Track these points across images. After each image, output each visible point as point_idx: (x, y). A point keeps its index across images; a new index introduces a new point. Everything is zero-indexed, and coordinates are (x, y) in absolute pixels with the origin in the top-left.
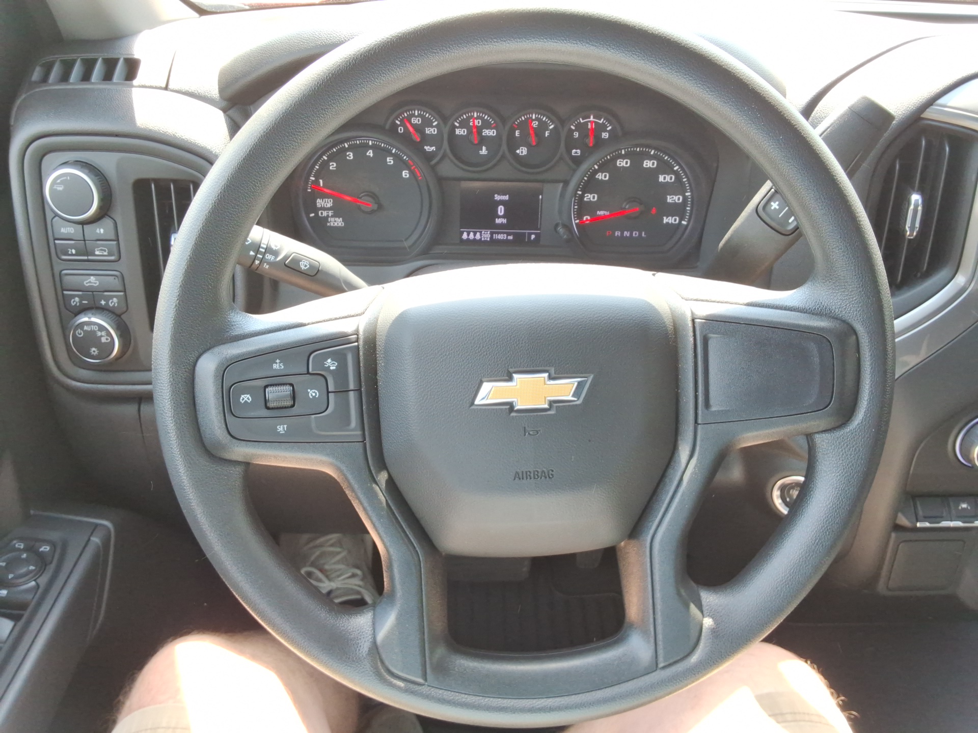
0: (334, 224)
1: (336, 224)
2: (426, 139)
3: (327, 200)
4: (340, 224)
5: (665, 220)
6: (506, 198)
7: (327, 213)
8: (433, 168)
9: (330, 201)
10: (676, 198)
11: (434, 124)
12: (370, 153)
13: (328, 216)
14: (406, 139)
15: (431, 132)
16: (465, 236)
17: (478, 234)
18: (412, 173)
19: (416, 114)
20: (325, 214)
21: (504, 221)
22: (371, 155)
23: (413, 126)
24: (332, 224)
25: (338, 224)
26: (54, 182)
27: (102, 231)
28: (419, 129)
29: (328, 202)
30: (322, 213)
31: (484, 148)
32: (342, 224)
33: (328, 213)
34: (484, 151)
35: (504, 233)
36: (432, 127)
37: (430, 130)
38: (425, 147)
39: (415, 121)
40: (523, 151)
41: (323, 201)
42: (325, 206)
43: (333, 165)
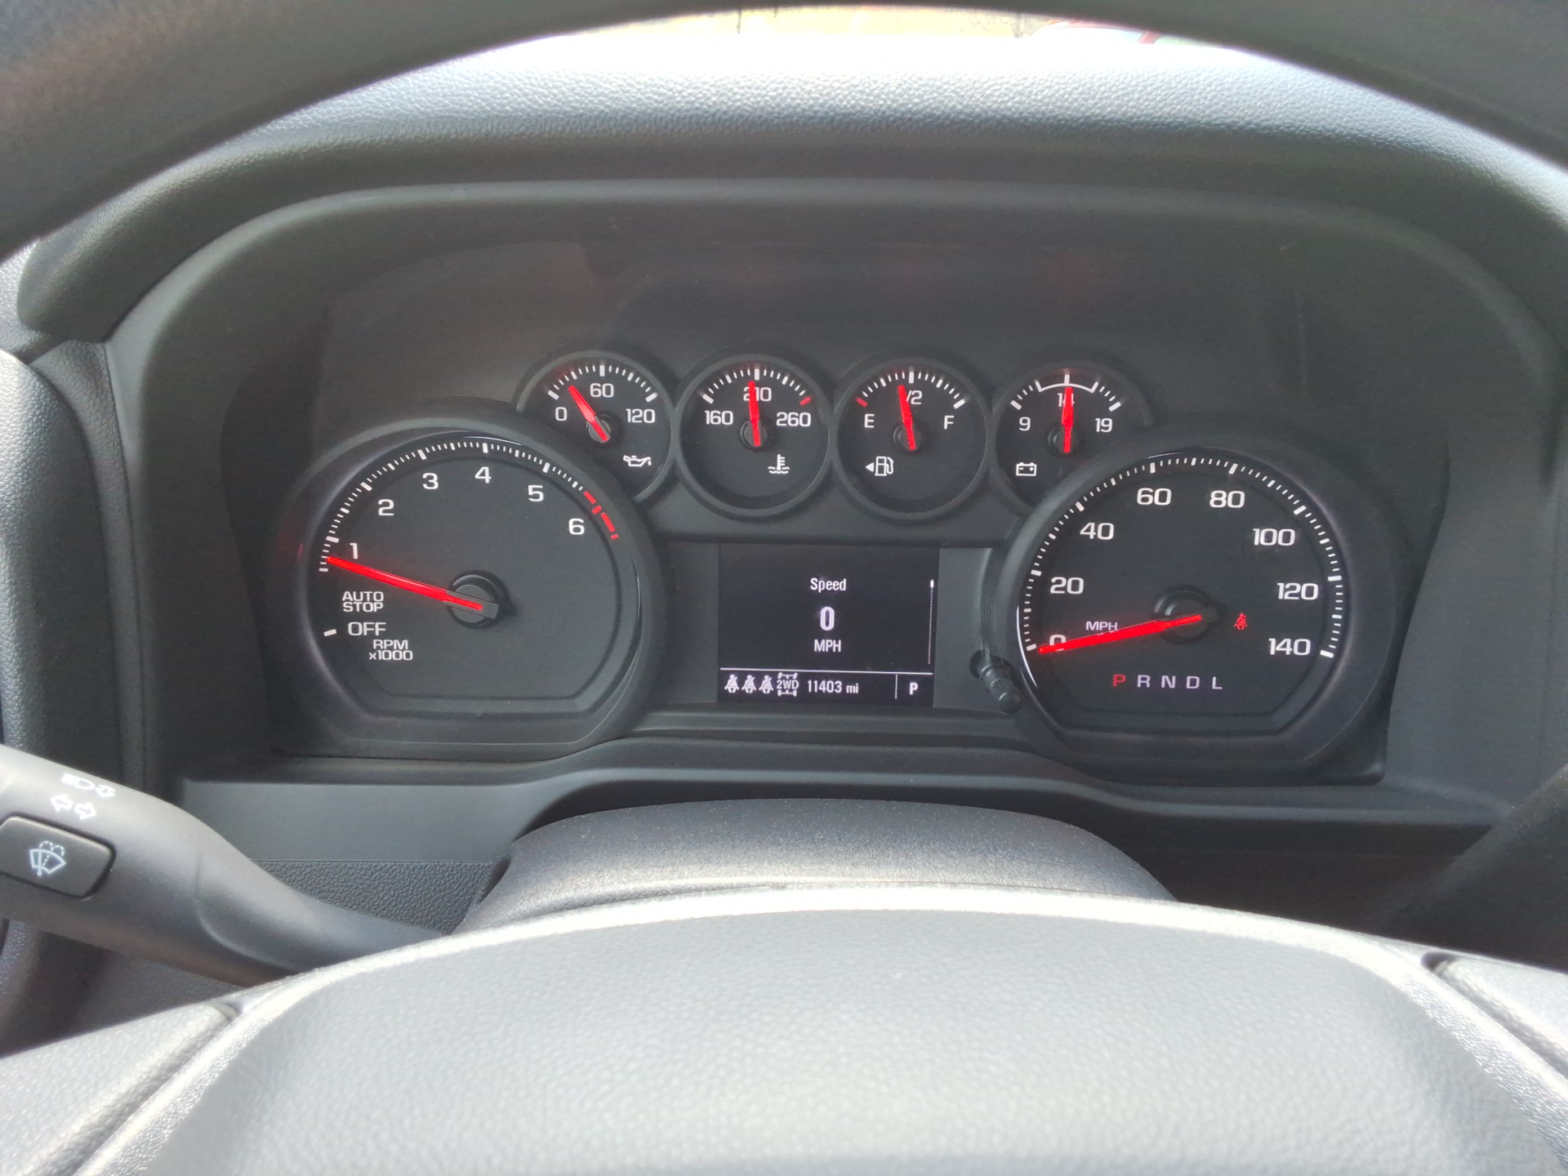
0: (387, 655)
1: (392, 656)
2: (624, 437)
3: (368, 593)
4: (403, 656)
5: (1274, 647)
6: (841, 585)
7: (368, 626)
8: (643, 514)
9: (378, 597)
10: (1301, 589)
11: (649, 399)
12: (484, 474)
13: (371, 635)
14: (572, 439)
15: (642, 419)
16: (732, 685)
17: (767, 680)
18: (592, 521)
19: (602, 373)
20: (363, 629)
21: (836, 646)
22: (487, 479)
23: (595, 404)
24: (382, 656)
25: (397, 655)
28: (610, 413)
29: (372, 601)
30: (355, 629)
31: (780, 459)
32: (408, 655)
33: (373, 626)
34: (780, 467)
35: (834, 677)
36: (644, 406)
37: (637, 413)
38: (625, 458)
39: (598, 391)
40: (883, 466)
41: (358, 597)
42: (365, 609)
43: (387, 504)
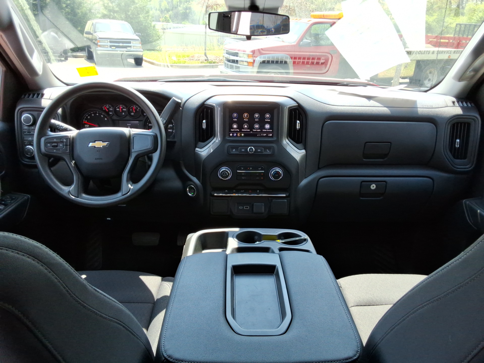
2: (109, 111)
5: (169, 130)
6: (130, 125)
8: (111, 118)
9: (88, 125)
10: (171, 125)
12: (97, 114)
14: (105, 111)
18: (107, 119)
22: (98, 115)
23: (107, 108)
26: (24, 117)
27: (33, 128)
28: (108, 109)
31: (123, 113)
34: (123, 114)
36: (111, 108)
38: (110, 113)
39: (107, 107)
40: (132, 114)
42: (87, 127)
43: (89, 117)
